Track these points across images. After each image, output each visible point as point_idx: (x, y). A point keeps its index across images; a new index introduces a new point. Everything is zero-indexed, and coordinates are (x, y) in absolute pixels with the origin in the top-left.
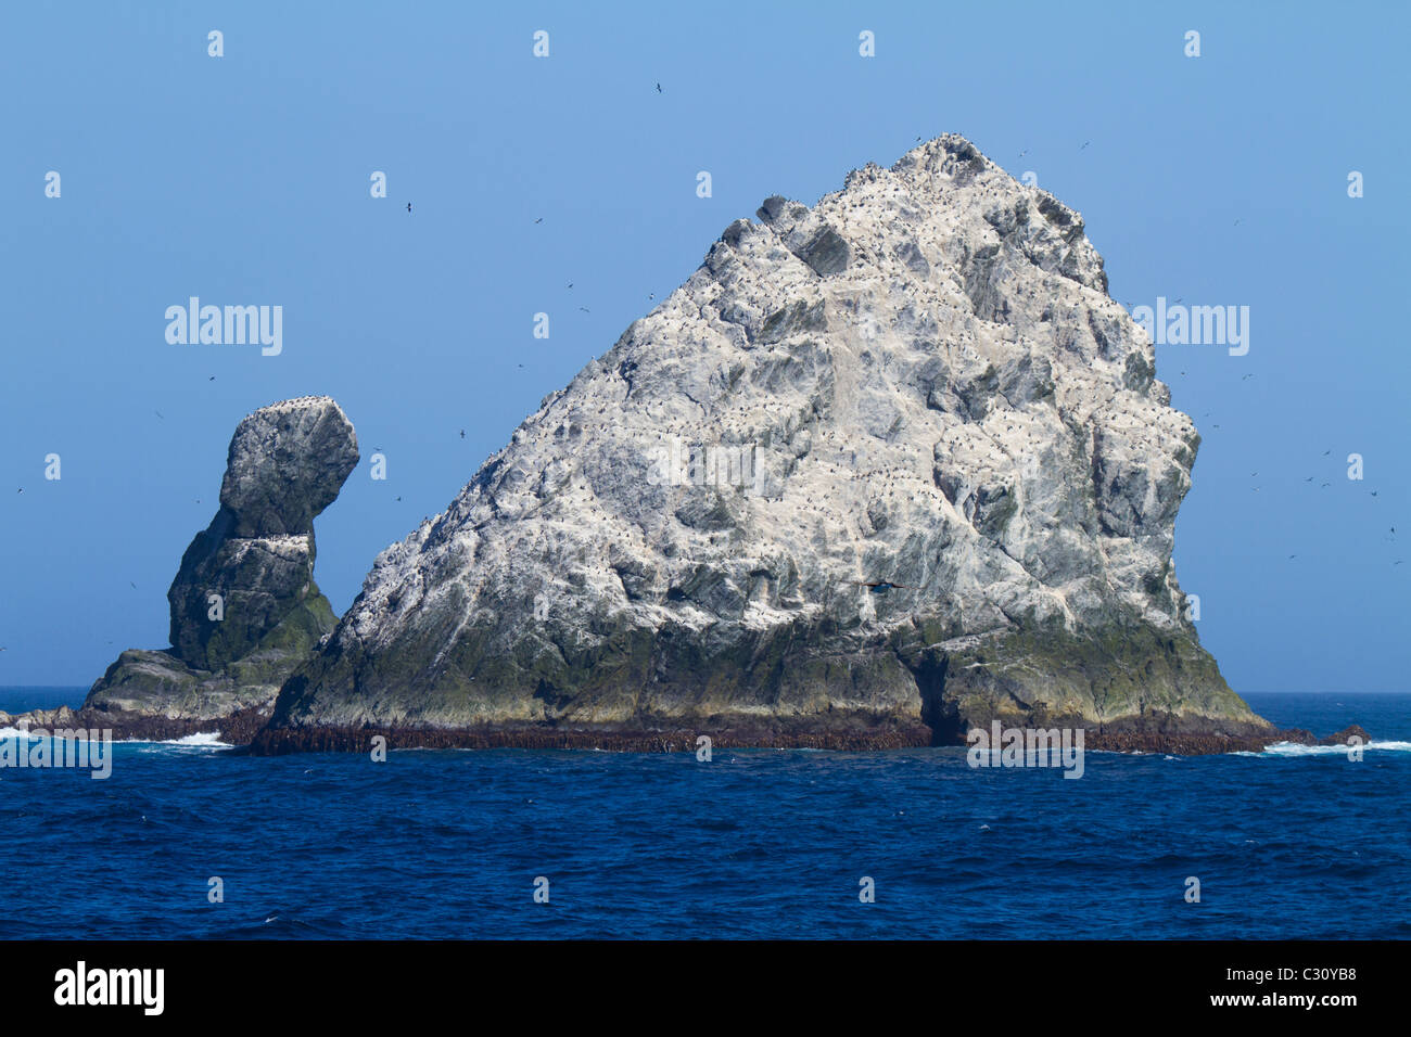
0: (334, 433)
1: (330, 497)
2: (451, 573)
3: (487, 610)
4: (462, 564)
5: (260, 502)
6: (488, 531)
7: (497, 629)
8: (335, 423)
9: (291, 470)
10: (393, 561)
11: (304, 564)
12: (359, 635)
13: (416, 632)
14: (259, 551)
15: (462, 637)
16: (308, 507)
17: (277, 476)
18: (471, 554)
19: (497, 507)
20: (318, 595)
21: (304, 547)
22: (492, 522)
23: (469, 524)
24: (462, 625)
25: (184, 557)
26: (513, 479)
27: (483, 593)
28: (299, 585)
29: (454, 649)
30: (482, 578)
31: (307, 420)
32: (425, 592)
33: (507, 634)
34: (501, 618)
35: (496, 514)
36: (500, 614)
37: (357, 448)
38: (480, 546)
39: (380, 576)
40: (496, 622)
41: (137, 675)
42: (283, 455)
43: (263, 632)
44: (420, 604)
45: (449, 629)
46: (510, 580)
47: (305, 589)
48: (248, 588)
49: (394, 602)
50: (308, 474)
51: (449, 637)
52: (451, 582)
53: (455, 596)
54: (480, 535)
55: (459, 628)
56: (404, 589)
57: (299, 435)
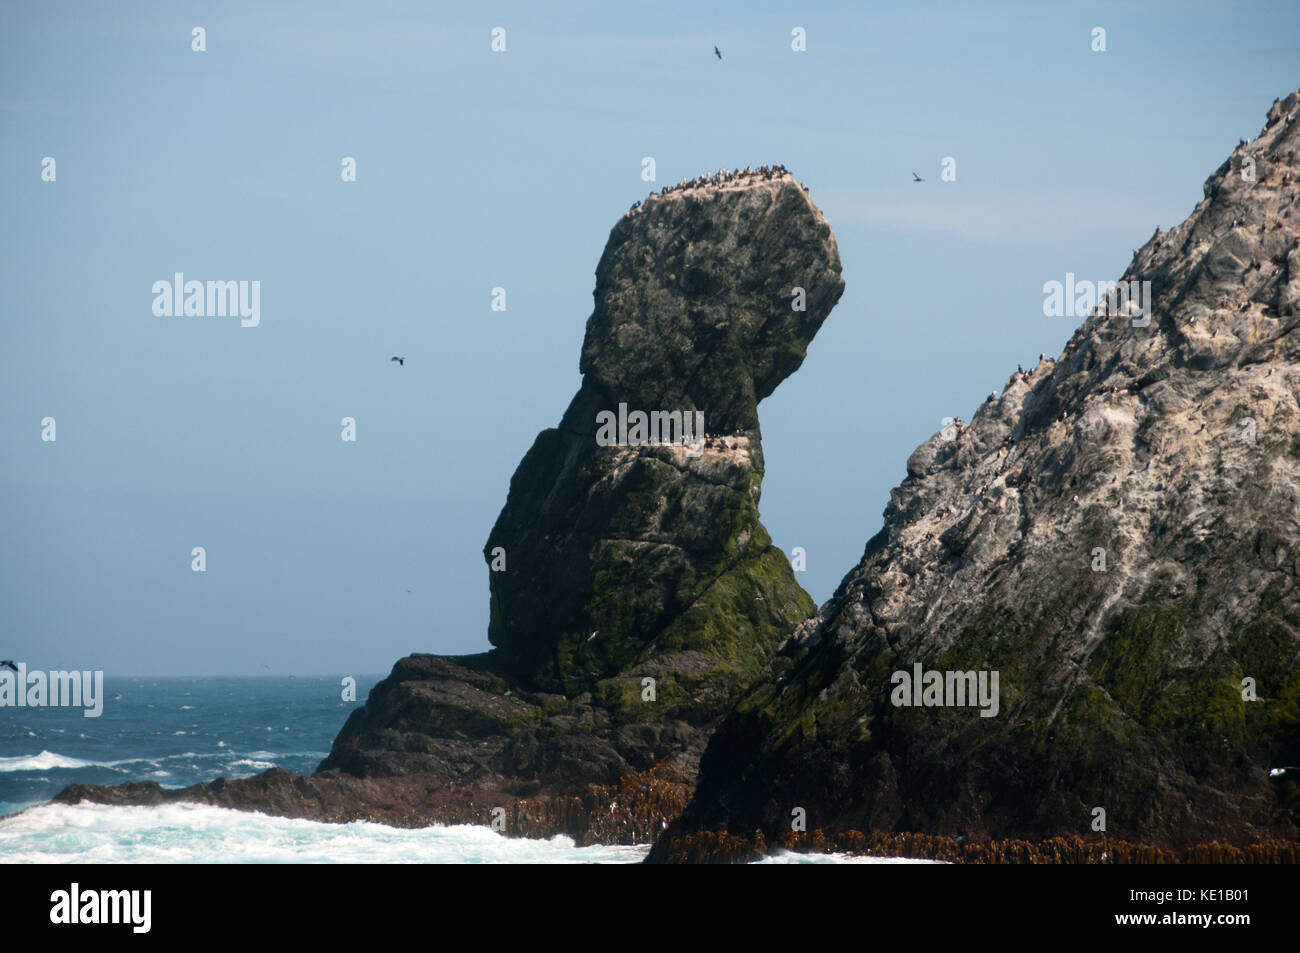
0: (796, 242)
1: (790, 363)
2: (1083, 484)
3: (1170, 565)
4: (1106, 464)
5: (655, 372)
6: (1165, 389)
7: (1193, 610)
8: (798, 221)
9: (715, 313)
10: (949, 462)
11: (741, 488)
12: (880, 622)
13: (1009, 614)
14: (656, 464)
15: (1116, 625)
16: (748, 382)
17: (686, 321)
18: (1126, 444)
19: (1182, 338)
20: (768, 549)
21: (741, 457)
22: (1172, 371)
23: (1117, 378)
24: (1114, 599)
25: (515, 480)
26: (1214, 278)
27: (1157, 529)
28: (730, 530)
29: (1098, 654)
30: (1154, 495)
31: (744, 216)
32: (1026, 526)
33: (1218, 616)
34: (1201, 583)
35: (1180, 354)
36: (1198, 572)
37: (838, 269)
38: (1145, 424)
39: (921, 493)
40: (1191, 591)
41: (424, 704)
42: (699, 284)
43: (665, 620)
44: (1016, 553)
45: (1084, 608)
46: (1218, 496)
47: (744, 538)
48: (634, 535)
49: (956, 549)
50: (747, 318)
51: (1083, 625)
52: (1085, 503)
53: (1096, 531)
54: (1144, 400)
55: (1107, 605)
56: (977, 520)
57: (730, 243)
